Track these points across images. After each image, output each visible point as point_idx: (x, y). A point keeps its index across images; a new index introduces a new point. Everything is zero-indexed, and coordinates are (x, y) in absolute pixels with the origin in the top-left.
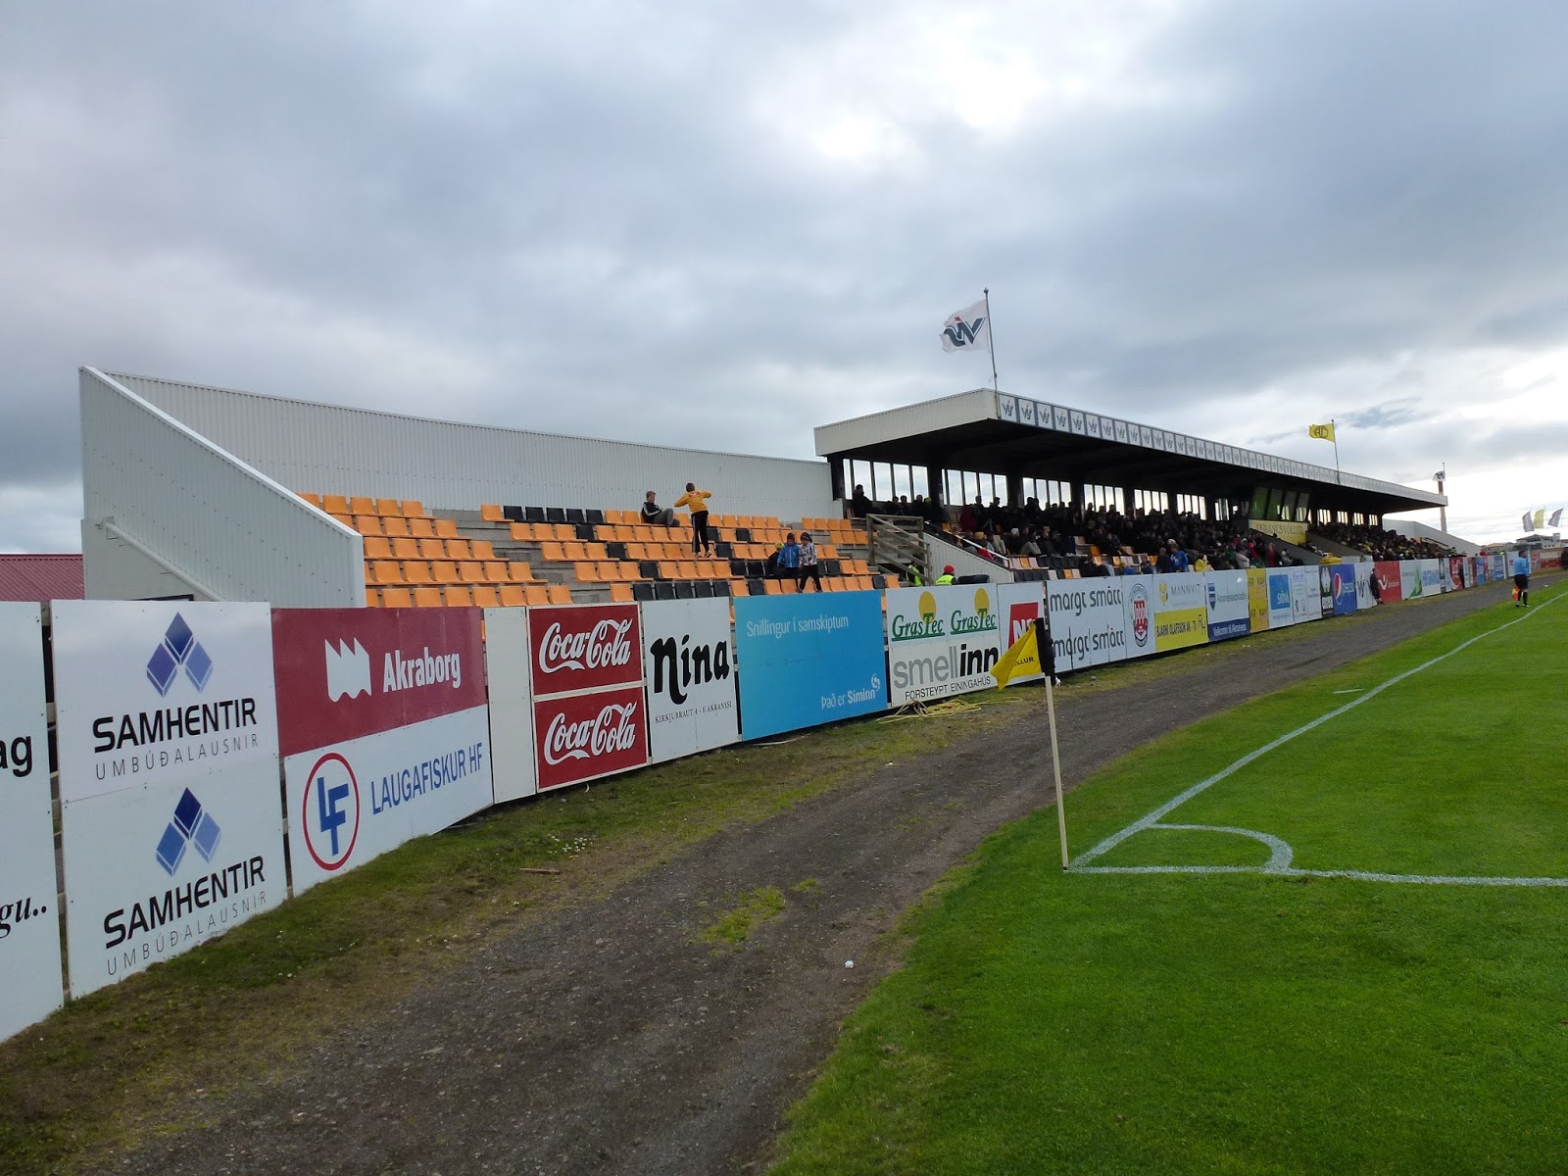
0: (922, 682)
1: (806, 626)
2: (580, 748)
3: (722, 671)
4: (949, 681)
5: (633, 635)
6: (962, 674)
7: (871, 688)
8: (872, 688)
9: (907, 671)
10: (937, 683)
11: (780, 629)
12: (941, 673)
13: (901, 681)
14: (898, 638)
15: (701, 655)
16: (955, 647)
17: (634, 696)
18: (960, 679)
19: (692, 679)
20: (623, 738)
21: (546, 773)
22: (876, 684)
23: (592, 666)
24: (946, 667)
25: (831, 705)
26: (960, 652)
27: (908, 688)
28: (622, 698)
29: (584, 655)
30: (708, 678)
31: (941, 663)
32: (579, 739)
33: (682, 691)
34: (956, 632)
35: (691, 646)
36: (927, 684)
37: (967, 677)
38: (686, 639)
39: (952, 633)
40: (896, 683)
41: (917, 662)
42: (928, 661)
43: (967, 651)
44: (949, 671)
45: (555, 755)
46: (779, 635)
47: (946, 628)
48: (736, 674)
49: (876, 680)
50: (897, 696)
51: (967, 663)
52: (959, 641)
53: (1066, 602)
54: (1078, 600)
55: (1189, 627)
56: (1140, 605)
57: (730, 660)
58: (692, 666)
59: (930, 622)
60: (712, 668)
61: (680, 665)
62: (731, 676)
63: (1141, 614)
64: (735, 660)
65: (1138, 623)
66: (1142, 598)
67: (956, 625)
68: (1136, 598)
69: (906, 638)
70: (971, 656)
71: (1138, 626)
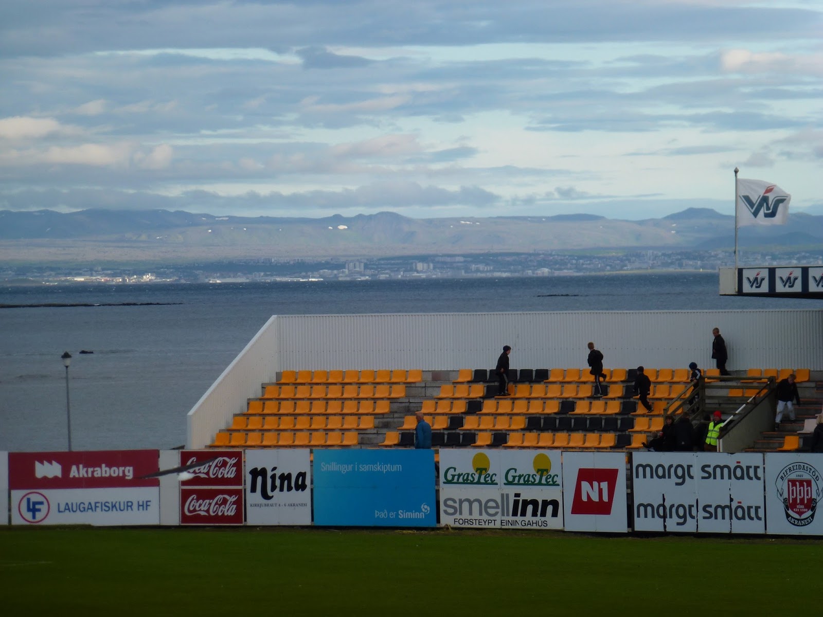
0: (471, 513)
1: (365, 468)
2: (204, 511)
3: (302, 487)
4: (498, 518)
5: (238, 465)
6: (515, 514)
7: (420, 511)
8: (422, 512)
9: (457, 505)
10: (485, 517)
11: (345, 469)
12: (491, 511)
13: (451, 511)
14: (448, 482)
15: (285, 478)
16: (507, 495)
17: (238, 493)
18: (511, 518)
19: (278, 489)
20: (229, 510)
21: (184, 518)
22: (426, 509)
23: (212, 476)
24: (497, 507)
25: (382, 516)
26: (512, 499)
27: (457, 516)
28: (230, 493)
29: (209, 471)
30: (290, 489)
31: (491, 504)
32: (203, 507)
33: (270, 493)
34: (509, 483)
35: (278, 473)
36: (476, 515)
37: (519, 518)
38: (274, 469)
39: (505, 484)
40: (445, 512)
41: (468, 500)
42: (479, 501)
43: (521, 499)
44: (500, 510)
45: (190, 511)
46: (344, 471)
47: (500, 479)
48: (312, 490)
49: (426, 507)
50: (446, 520)
51: (520, 507)
52: (511, 491)
53: (661, 472)
54: (680, 471)
56: (801, 484)
57: (308, 482)
58: (278, 482)
59: (482, 476)
60: (293, 485)
61: (269, 481)
62: (308, 490)
63: (800, 493)
64: (312, 483)
65: (795, 500)
66: (806, 476)
67: (510, 479)
68: (793, 476)
69: (458, 483)
70: (526, 503)
71: (789, 505)
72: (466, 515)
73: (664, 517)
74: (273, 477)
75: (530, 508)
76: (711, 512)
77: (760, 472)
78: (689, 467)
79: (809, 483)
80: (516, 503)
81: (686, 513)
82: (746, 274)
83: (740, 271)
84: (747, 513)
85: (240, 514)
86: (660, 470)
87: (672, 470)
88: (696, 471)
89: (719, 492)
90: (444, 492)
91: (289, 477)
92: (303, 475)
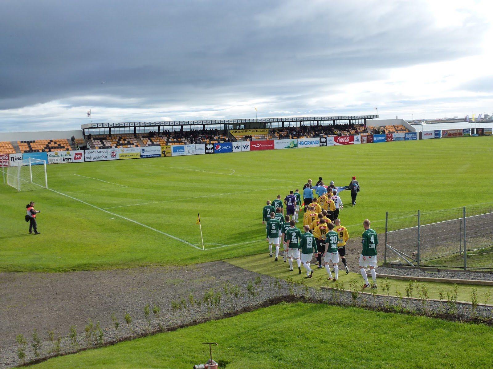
5: (8, 157)
6: (63, 160)
13: (51, 161)
18: (62, 161)
30: (18, 160)
31: (59, 159)
33: (15, 161)
41: (54, 159)
47: (60, 155)
52: (62, 157)
53: (90, 152)
54: (93, 152)
55: (132, 156)
56: (114, 153)
58: (16, 159)
59: (57, 155)
61: (14, 159)
62: (22, 160)
67: (62, 155)
68: (112, 152)
69: (52, 157)
70: (65, 159)
71: (112, 156)
72: (54, 161)
73: (91, 159)
74: (15, 158)
75: (66, 160)
76: (99, 158)
77: (107, 151)
80: (63, 159)
81: (95, 158)
82: (93, 124)
84: (105, 157)
85: (9, 165)
88: (96, 152)
89: (100, 155)
90: (49, 158)
91: (18, 158)
92: (21, 157)
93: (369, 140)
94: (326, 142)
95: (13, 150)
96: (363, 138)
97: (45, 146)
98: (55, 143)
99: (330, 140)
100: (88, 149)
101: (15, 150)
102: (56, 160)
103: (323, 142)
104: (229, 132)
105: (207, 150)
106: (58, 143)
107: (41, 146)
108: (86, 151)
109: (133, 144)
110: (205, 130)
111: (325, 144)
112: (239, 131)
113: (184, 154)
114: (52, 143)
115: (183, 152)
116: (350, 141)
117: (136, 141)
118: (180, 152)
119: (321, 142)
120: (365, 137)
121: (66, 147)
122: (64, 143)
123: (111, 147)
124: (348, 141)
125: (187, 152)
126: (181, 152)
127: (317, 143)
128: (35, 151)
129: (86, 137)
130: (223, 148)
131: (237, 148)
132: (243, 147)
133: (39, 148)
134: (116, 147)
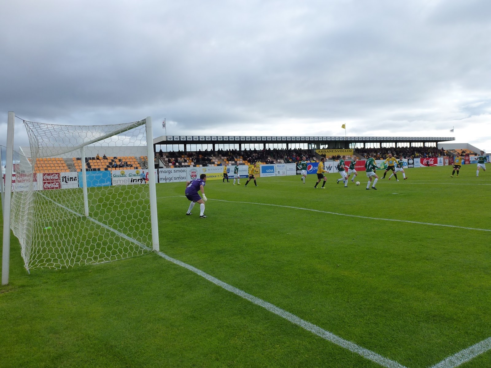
1: (93, 175)
3: (75, 180)
4: (127, 183)
5: (59, 176)
6: (131, 182)
9: (117, 181)
10: (124, 183)
14: (114, 177)
18: (131, 183)
20: (57, 186)
23: (52, 179)
24: (127, 181)
27: (117, 183)
31: (125, 181)
33: (67, 182)
36: (122, 183)
38: (68, 176)
40: (114, 183)
41: (119, 180)
43: (133, 179)
45: (46, 187)
47: (128, 175)
49: (108, 182)
50: (113, 185)
51: (132, 181)
52: (130, 178)
53: (165, 172)
54: (169, 172)
55: (216, 176)
56: (194, 172)
57: (77, 179)
58: (69, 179)
59: (123, 175)
60: (73, 180)
61: (67, 179)
62: (77, 180)
63: (194, 174)
64: (78, 179)
65: (193, 175)
66: (195, 171)
67: (130, 175)
68: (192, 171)
69: (117, 177)
70: (134, 180)
71: (192, 176)
72: (119, 183)
73: (166, 180)
74: (68, 178)
75: (135, 181)
76: (175, 179)
77: (186, 171)
78: (171, 171)
79: (195, 172)
80: (132, 180)
81: (171, 179)
82: (168, 137)
83: (167, 136)
84: (183, 178)
85: (60, 186)
86: (165, 171)
87: (168, 171)
88: (173, 171)
89: (177, 175)
90: (114, 179)
91: (72, 178)
92: (76, 177)
93: (451, 162)
94: (413, 163)
95: (66, 168)
96: (445, 160)
97: (108, 164)
98: (120, 160)
99: (417, 162)
100: (162, 168)
101: (69, 168)
102: (121, 181)
103: (411, 164)
104: (314, 152)
105: (298, 171)
106: (124, 160)
107: (103, 164)
108: (160, 170)
109: (214, 163)
110: (289, 149)
111: (412, 166)
112: (325, 151)
113: (274, 175)
114: (116, 160)
115: (273, 172)
116: (434, 163)
117: (217, 160)
118: (269, 172)
119: (409, 164)
120: (446, 160)
121: (134, 166)
122: (131, 160)
123: (189, 166)
124: (433, 163)
125: (277, 173)
126: (271, 172)
127: (405, 165)
128: (95, 170)
129: (158, 155)
130: (315, 168)
131: (329, 169)
132: (335, 168)
133: (100, 167)
134: (194, 166)
